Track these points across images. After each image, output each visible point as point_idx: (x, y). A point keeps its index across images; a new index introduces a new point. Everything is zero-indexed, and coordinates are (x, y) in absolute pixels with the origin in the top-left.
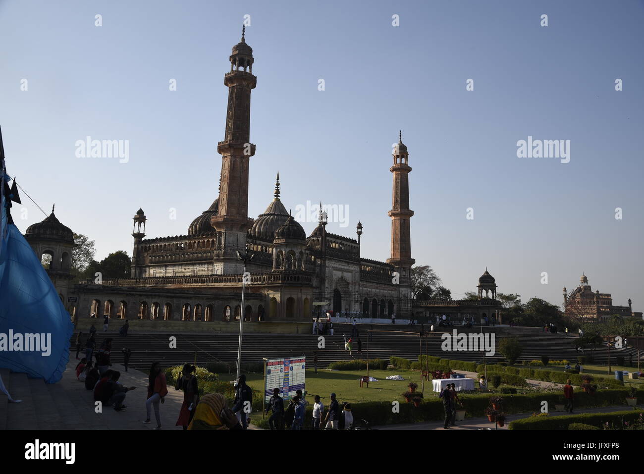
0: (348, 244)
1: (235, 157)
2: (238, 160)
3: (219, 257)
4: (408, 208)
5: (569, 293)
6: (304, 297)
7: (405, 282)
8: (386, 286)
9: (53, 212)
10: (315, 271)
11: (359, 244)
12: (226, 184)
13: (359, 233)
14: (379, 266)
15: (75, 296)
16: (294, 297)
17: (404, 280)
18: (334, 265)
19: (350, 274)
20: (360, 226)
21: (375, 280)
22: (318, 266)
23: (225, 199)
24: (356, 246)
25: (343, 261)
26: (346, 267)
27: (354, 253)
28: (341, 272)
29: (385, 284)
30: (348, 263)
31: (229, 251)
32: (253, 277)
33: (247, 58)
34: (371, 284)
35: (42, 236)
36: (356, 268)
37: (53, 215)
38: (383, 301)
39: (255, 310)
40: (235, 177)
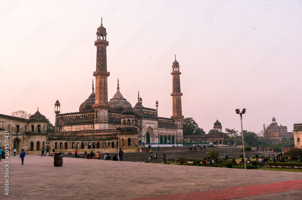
0: (152, 111)
1: (101, 78)
2: (103, 79)
3: (96, 121)
4: (180, 92)
5: (266, 127)
7: (179, 127)
8: (171, 129)
9: (38, 110)
10: (137, 124)
11: (157, 111)
12: (98, 90)
13: (157, 106)
14: (167, 120)
15: (49, 141)
18: (146, 122)
19: (154, 125)
20: (157, 103)
21: (165, 127)
22: (139, 122)
23: (98, 97)
24: (156, 112)
25: (150, 119)
26: (151, 122)
27: (155, 115)
28: (149, 125)
29: (170, 128)
30: (152, 120)
31: (101, 119)
33: (104, 34)
34: (163, 129)
35: (36, 120)
36: (156, 122)
38: (169, 136)
39: (115, 143)
40: (101, 87)
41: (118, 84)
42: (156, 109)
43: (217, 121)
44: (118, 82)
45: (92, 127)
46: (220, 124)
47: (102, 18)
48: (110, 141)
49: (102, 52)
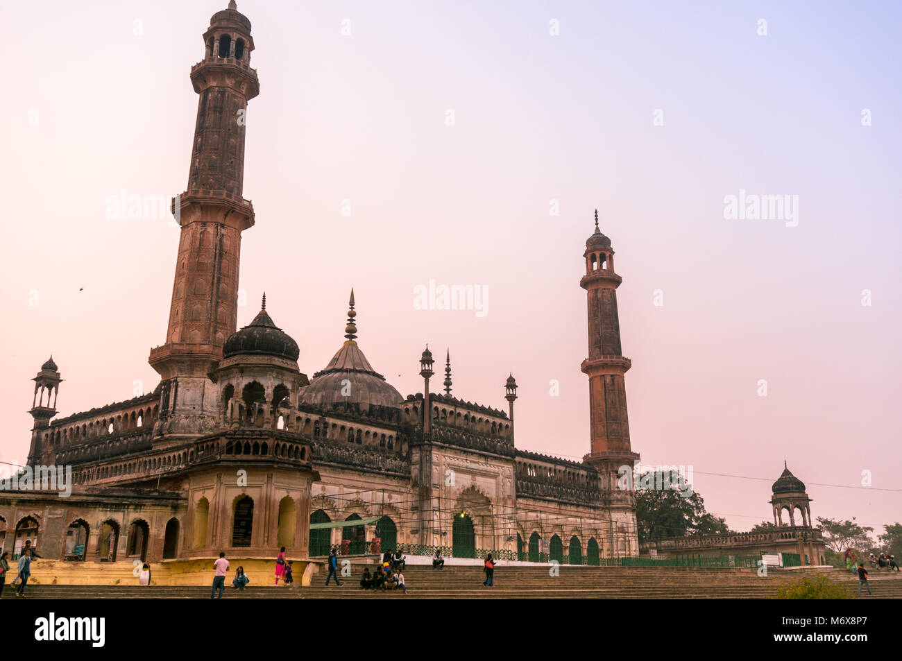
0: (485, 418)
1: (204, 224)
2: (211, 230)
3: (161, 434)
4: (620, 353)
6: (279, 495)
7: (621, 500)
8: (581, 509)
10: (410, 473)
11: (512, 420)
13: (511, 398)
14: (563, 468)
16: (257, 494)
17: (619, 497)
18: (453, 461)
19: (493, 481)
20: (511, 384)
21: (555, 497)
22: (415, 464)
23: (180, 312)
24: (504, 423)
25: (473, 453)
26: (481, 465)
27: (501, 438)
28: (469, 477)
29: (578, 506)
30: (486, 457)
34: (545, 504)
36: (507, 470)
38: (574, 541)
40: (200, 264)
41: (352, 314)
42: (507, 412)
43: (787, 472)
44: (352, 303)
46: (800, 487)
49: (221, 113)
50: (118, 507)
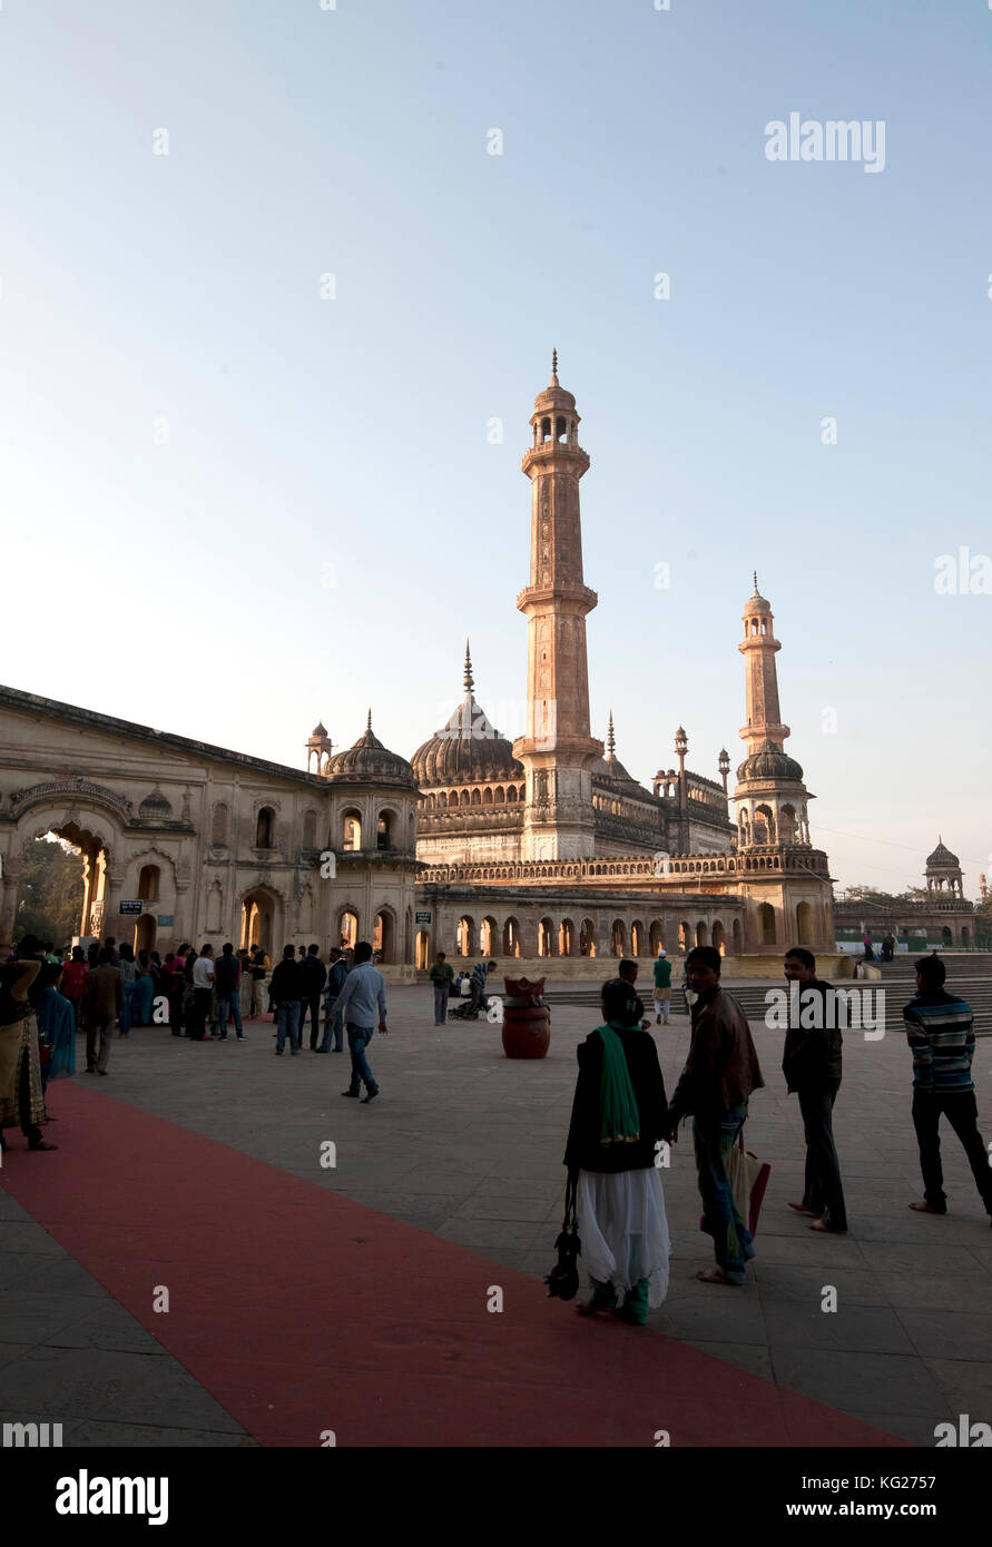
0: (713, 792)
1: (563, 616)
2: (570, 622)
3: (544, 820)
9: (369, 727)
11: (725, 794)
12: (549, 671)
13: (724, 772)
15: (428, 909)
16: (810, 901)
18: (699, 836)
20: (725, 757)
22: (674, 838)
24: (723, 796)
25: (710, 827)
26: (713, 838)
27: (723, 812)
31: (566, 809)
32: (674, 863)
33: (570, 419)
35: (375, 779)
36: (725, 842)
37: (370, 733)
39: (728, 929)
40: (566, 657)
42: (722, 784)
43: (940, 846)
45: (504, 848)
46: (954, 861)
47: (555, 353)
48: (705, 918)
49: (565, 500)
50: (705, 910)
